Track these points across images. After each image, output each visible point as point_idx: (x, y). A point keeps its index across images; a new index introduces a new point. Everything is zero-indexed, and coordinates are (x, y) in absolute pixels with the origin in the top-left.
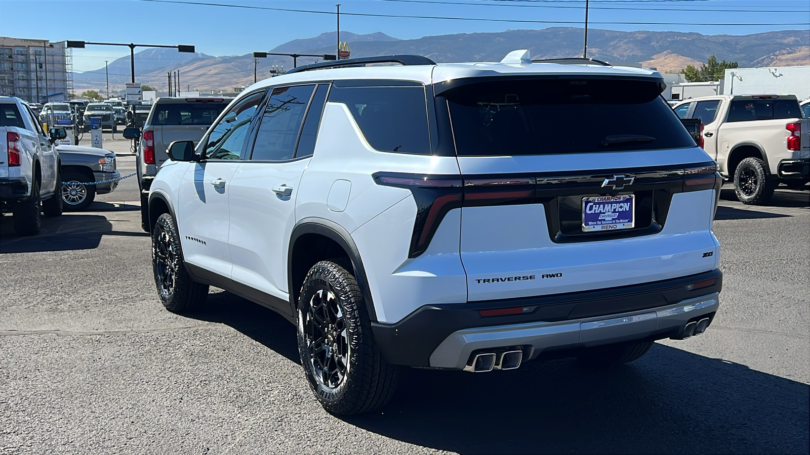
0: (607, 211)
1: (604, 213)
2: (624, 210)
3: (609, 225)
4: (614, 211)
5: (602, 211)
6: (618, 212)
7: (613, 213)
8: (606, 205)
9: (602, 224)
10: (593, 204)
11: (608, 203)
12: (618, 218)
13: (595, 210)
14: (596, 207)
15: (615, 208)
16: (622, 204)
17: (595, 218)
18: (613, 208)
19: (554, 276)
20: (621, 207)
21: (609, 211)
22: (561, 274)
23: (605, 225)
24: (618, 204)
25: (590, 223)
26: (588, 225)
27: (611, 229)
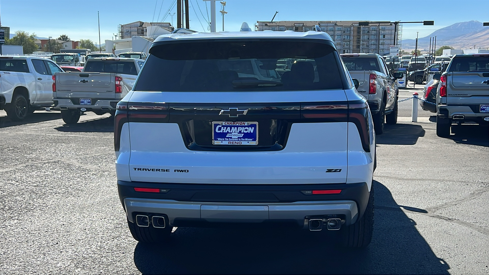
0: (234, 132)
1: (231, 133)
2: (249, 132)
3: (235, 141)
4: (240, 132)
5: (229, 132)
6: (244, 133)
7: (238, 133)
8: (233, 128)
9: (229, 140)
10: (221, 126)
11: (234, 126)
12: (244, 137)
13: (223, 131)
14: (224, 128)
15: (240, 130)
16: (247, 128)
17: (223, 135)
18: (239, 130)
19: (183, 172)
20: (246, 130)
21: (235, 132)
22: (188, 171)
23: (231, 141)
24: (243, 128)
25: (219, 139)
26: (217, 140)
27: (236, 144)
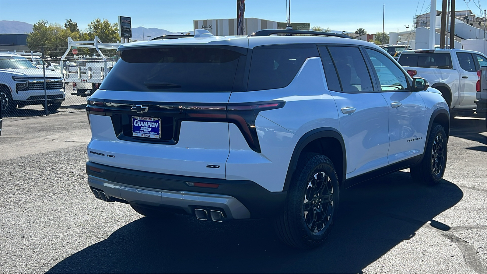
0: (145, 126)
1: (143, 127)
2: (155, 127)
3: (146, 134)
4: (149, 127)
5: (142, 126)
6: (151, 127)
7: (148, 127)
8: (144, 122)
9: (142, 133)
10: (137, 121)
11: (146, 121)
12: (151, 131)
13: (139, 124)
14: (139, 122)
15: (149, 125)
16: (153, 123)
17: (138, 128)
18: (148, 125)
20: (153, 125)
21: (146, 126)
23: (143, 134)
24: (151, 123)
26: (135, 132)
27: (146, 137)
